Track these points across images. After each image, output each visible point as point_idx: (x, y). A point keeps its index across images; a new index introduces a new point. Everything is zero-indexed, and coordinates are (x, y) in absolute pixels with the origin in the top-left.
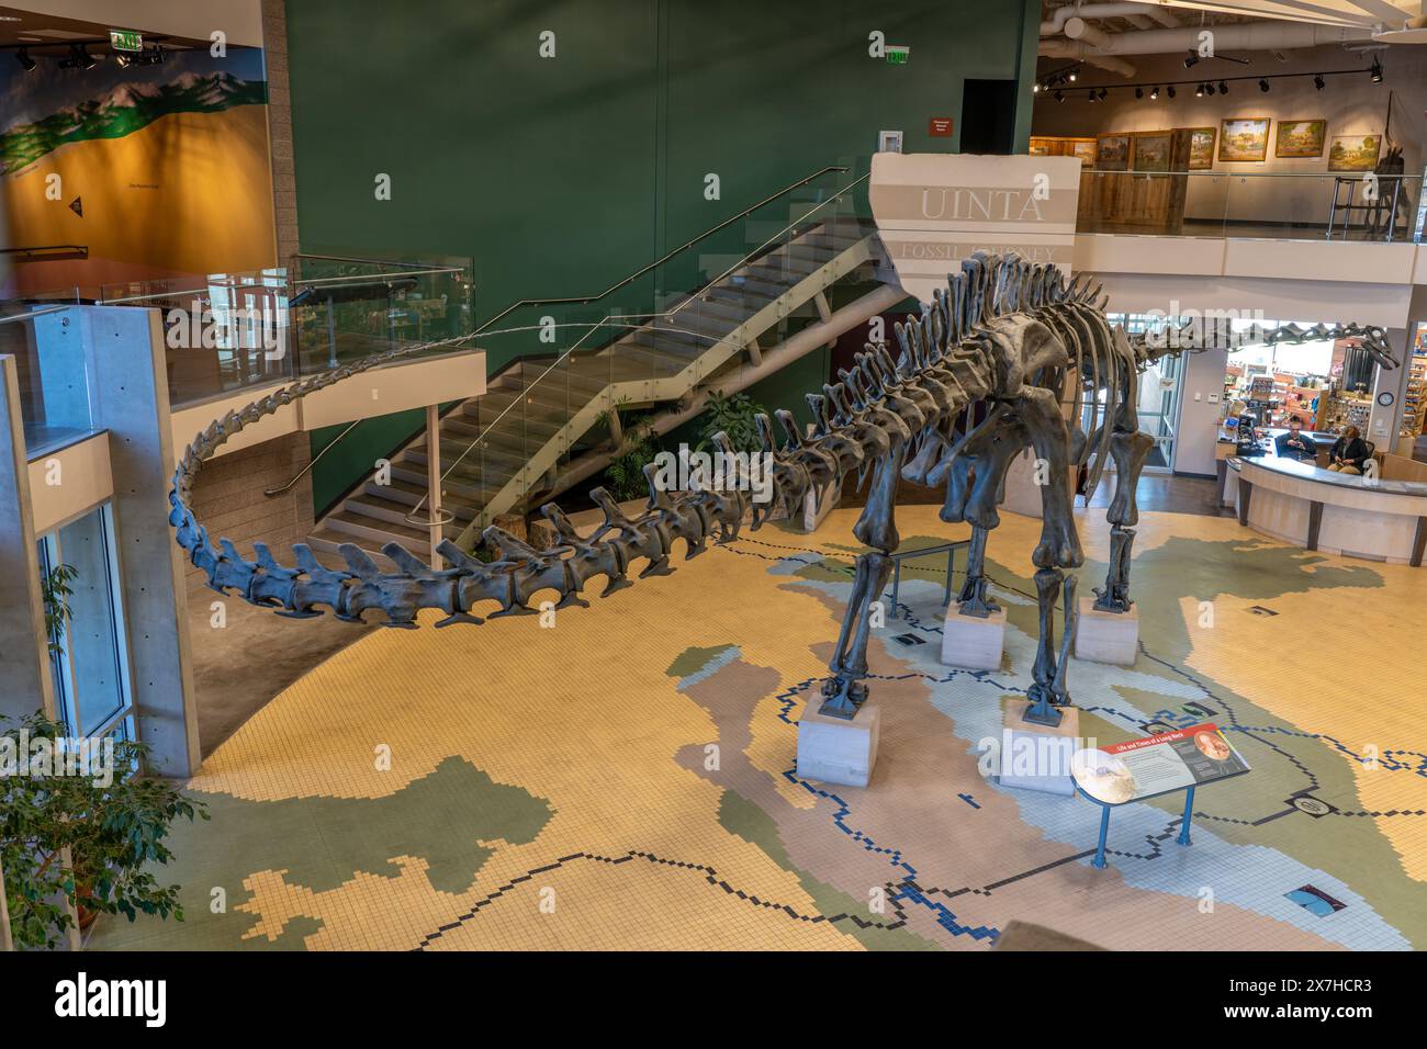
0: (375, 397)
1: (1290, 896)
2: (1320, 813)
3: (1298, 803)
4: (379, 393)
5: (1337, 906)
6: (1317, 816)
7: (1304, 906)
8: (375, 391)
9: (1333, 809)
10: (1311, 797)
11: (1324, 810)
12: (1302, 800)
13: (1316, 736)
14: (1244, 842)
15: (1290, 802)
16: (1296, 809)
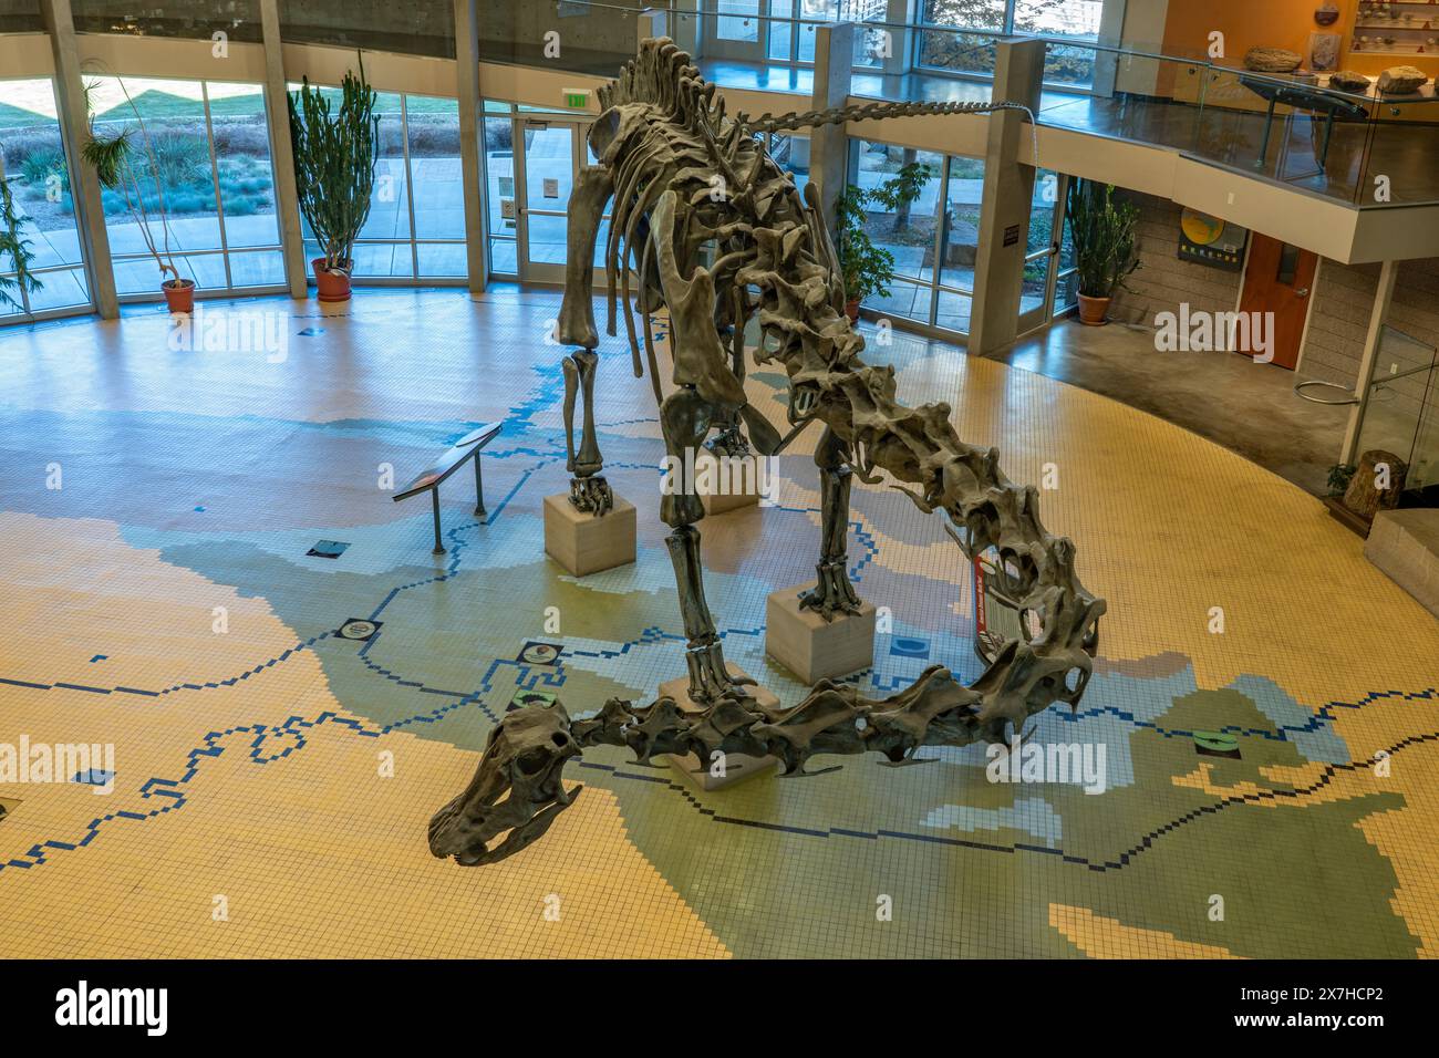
0: (1230, 201)
1: (345, 546)
2: (349, 626)
3: (372, 627)
4: (1235, 199)
5: (312, 553)
6: (351, 621)
7: (335, 544)
8: (1231, 196)
9: (339, 634)
10: (362, 639)
11: (346, 631)
12: (370, 632)
13: (387, 730)
14: (397, 570)
15: (378, 625)
16: (370, 621)
